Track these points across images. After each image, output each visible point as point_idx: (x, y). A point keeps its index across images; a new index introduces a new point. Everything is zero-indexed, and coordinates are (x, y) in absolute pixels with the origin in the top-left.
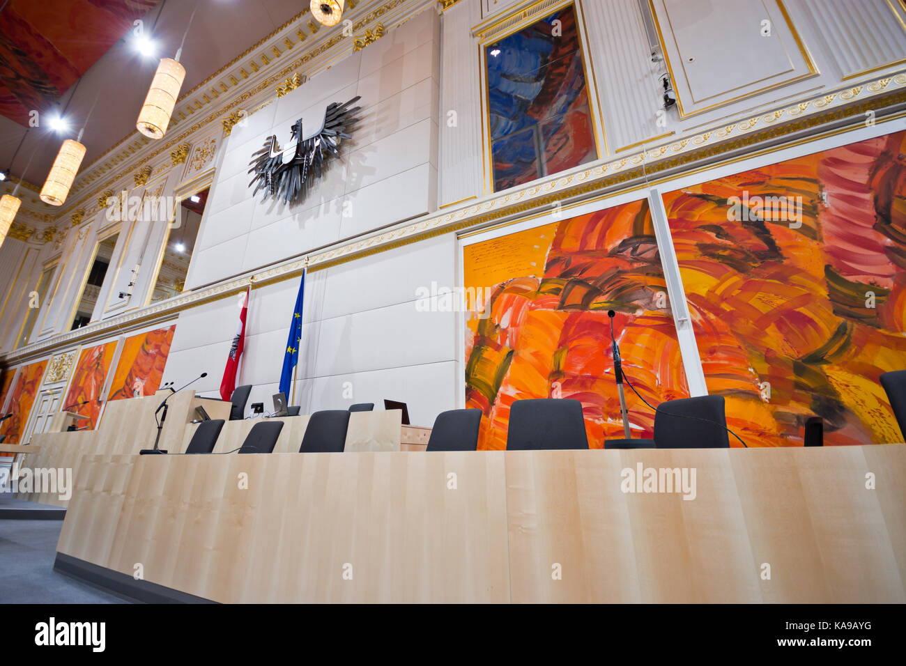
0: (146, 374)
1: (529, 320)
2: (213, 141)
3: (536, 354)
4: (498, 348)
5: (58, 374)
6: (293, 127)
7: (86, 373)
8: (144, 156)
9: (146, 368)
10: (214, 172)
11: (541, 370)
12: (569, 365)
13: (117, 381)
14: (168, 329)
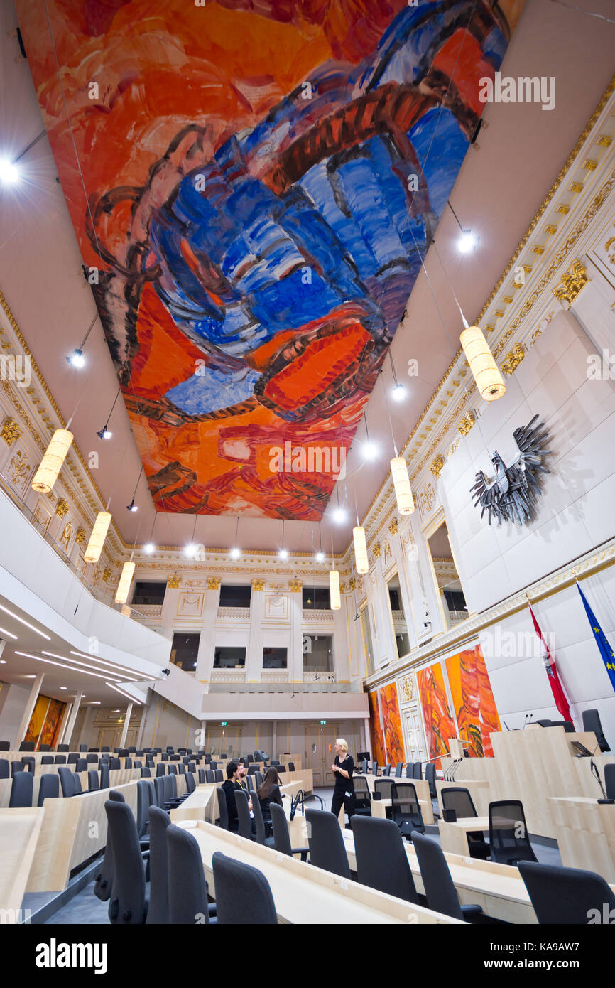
0: (477, 691)
2: (429, 485)
5: (408, 694)
6: (493, 460)
7: (428, 692)
8: (387, 511)
9: (474, 686)
10: (443, 509)
13: (456, 698)
14: (474, 649)
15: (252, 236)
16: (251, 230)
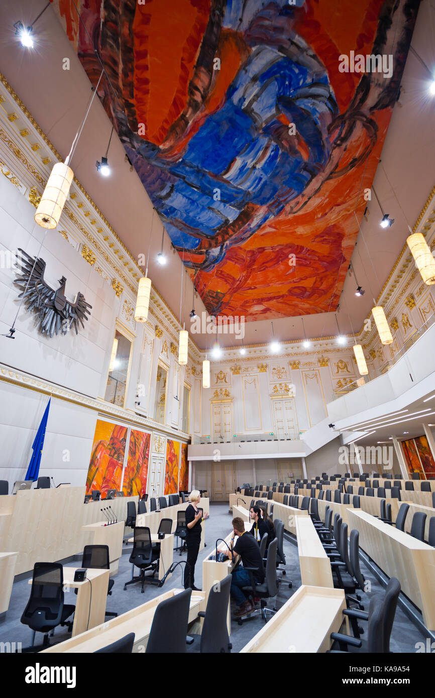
1: (103, 457)
3: (102, 470)
4: (95, 466)
11: (102, 476)
12: (107, 476)
15: (261, 179)
16: (262, 182)
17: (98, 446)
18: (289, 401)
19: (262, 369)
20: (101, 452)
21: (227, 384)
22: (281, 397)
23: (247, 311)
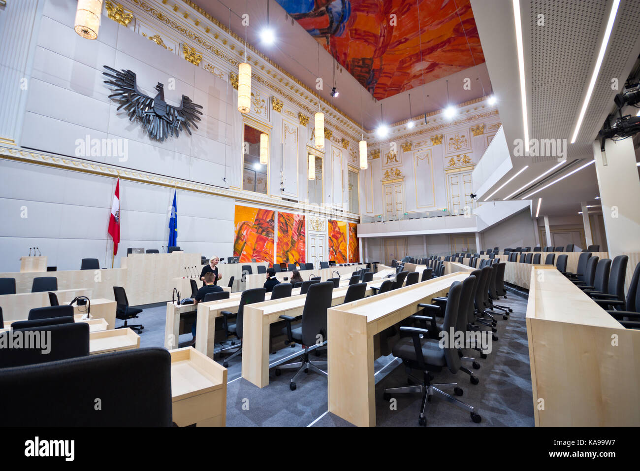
1: (250, 234)
3: (251, 244)
4: (242, 240)
11: (252, 248)
12: (257, 248)
17: (242, 226)
18: (468, 174)
19: (437, 141)
20: (246, 231)
21: (397, 163)
22: (458, 170)
23: (409, 74)
